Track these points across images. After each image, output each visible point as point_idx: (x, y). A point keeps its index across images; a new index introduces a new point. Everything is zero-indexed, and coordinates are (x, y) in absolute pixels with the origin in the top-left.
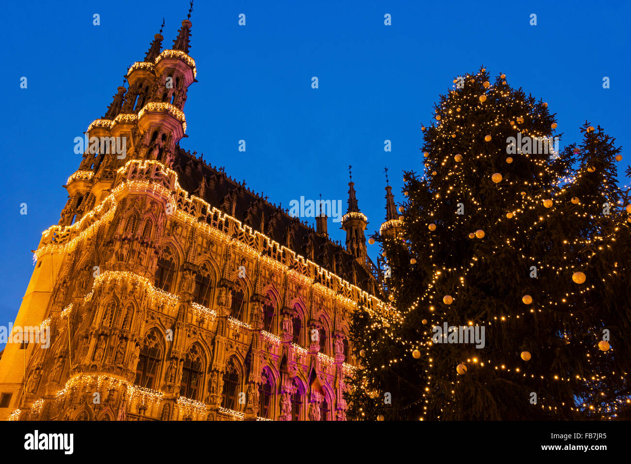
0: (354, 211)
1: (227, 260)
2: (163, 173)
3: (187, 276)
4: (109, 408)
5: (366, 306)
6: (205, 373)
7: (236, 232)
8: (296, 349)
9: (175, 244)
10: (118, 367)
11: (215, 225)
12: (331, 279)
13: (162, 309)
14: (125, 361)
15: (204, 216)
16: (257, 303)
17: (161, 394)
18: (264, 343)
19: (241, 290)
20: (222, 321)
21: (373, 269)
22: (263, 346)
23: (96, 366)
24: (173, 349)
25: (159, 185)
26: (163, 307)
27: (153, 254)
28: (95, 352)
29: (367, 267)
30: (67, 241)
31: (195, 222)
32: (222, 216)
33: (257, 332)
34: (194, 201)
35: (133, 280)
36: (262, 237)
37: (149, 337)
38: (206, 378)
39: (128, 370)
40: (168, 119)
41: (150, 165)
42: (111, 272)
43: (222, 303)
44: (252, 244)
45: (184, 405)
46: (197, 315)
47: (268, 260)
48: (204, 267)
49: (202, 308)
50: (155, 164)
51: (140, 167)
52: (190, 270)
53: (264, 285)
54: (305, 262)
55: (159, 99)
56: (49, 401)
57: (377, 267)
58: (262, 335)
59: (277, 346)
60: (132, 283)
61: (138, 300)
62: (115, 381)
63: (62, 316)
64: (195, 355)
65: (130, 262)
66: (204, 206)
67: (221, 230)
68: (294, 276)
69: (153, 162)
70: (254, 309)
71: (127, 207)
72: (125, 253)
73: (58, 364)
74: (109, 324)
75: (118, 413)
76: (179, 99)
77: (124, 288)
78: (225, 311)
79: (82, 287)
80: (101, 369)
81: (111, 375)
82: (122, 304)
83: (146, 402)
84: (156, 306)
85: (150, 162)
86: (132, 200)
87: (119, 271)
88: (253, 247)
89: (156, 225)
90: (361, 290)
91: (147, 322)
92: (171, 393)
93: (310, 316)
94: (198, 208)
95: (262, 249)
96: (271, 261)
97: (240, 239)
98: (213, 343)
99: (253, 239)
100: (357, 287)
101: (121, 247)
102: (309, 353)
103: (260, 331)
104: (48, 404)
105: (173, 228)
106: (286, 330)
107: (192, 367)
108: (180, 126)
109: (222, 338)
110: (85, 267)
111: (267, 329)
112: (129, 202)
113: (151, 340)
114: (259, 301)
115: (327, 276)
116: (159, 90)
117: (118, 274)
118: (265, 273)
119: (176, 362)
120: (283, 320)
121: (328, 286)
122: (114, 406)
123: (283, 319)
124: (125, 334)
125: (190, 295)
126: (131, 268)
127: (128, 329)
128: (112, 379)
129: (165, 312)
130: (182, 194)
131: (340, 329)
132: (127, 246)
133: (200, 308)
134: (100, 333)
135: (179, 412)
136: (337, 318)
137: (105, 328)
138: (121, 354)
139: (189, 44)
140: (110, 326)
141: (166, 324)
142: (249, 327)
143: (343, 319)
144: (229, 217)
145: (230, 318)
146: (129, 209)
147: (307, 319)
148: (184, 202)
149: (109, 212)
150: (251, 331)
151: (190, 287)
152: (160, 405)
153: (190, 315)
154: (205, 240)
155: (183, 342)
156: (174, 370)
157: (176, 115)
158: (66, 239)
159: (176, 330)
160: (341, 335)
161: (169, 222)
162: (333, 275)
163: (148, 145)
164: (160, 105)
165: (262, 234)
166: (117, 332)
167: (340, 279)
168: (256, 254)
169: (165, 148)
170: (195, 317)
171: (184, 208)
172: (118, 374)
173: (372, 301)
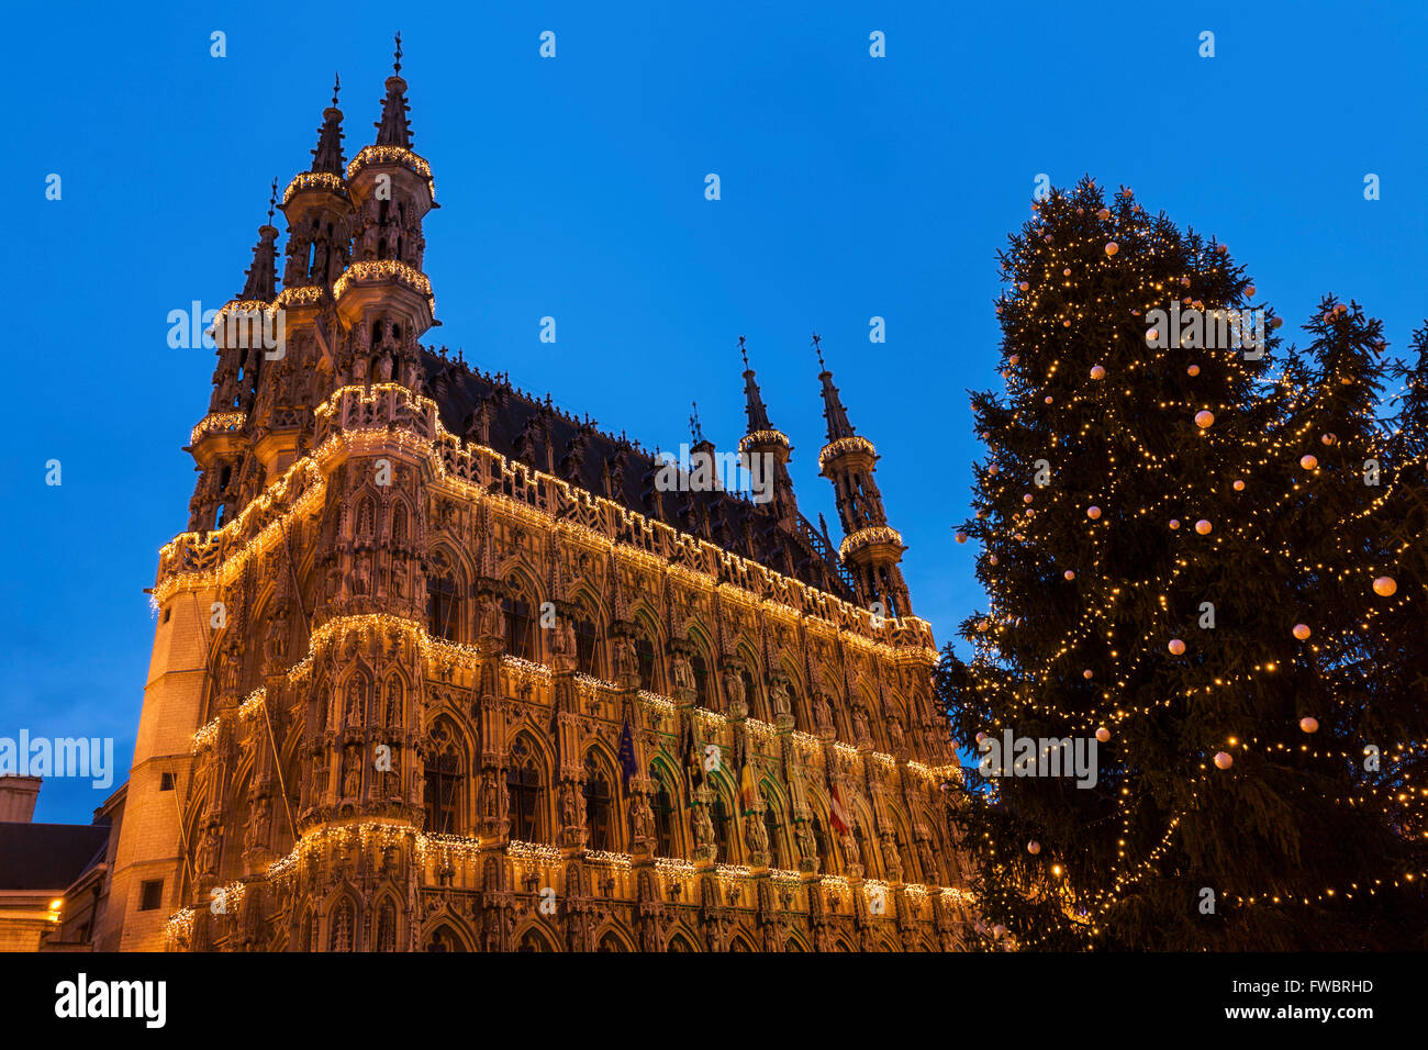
0: (761, 429)
1: (553, 564)
2: (411, 406)
3: (486, 606)
4: (389, 883)
5: (817, 615)
6: (548, 787)
7: (562, 504)
8: (705, 717)
9: (451, 544)
10: (394, 803)
11: (520, 496)
12: (748, 572)
13: (450, 676)
14: (403, 789)
15: (498, 481)
16: (622, 639)
17: (475, 841)
18: (645, 714)
19: (587, 616)
20: (563, 684)
21: (813, 539)
22: (645, 720)
23: (350, 806)
24: (484, 751)
25: (408, 432)
26: (451, 672)
27: (419, 572)
28: (343, 780)
29: (801, 536)
30: (218, 561)
31: (483, 495)
32: (531, 476)
33: (630, 696)
34: (475, 454)
35: (390, 628)
36: (610, 507)
37: (434, 733)
38: (552, 797)
39: (412, 805)
40: (399, 295)
41: (383, 393)
42: (344, 619)
43: (559, 649)
44: (595, 523)
45: (520, 856)
46: (516, 679)
47: (627, 551)
48: (513, 582)
49: (523, 663)
50: (394, 390)
51: (363, 400)
52: (490, 593)
53: (629, 602)
54: (697, 546)
55: (372, 254)
56: (254, 885)
57: (822, 534)
58: (640, 699)
59: (669, 716)
60: (390, 635)
61: (406, 667)
62: (392, 829)
63: (242, 714)
64: (524, 757)
65: (379, 595)
66: (495, 460)
67: (534, 504)
68: (679, 576)
69: (388, 387)
70: (619, 651)
71: (352, 484)
72: (365, 577)
73: (259, 811)
74: (360, 722)
75: (407, 890)
76: (413, 248)
77: (377, 646)
78: (567, 662)
79: (279, 654)
80: (361, 812)
81: (383, 820)
82: (380, 678)
83: (450, 861)
84: (437, 673)
85: (382, 388)
86: (358, 468)
87: (361, 614)
88: (598, 529)
89: (415, 514)
90: (804, 585)
91: (427, 706)
92: (495, 836)
93: (722, 650)
94: (483, 466)
95: (614, 530)
96: (636, 553)
97: (571, 518)
98: (554, 728)
99: (594, 513)
100: (797, 581)
101: (355, 566)
102: (728, 721)
103: (635, 691)
104: (253, 892)
105: (444, 512)
106: (681, 683)
107: (521, 781)
108: (424, 304)
109: (570, 715)
110: (278, 613)
111: (646, 686)
112: (352, 474)
113: (439, 740)
114: (625, 635)
115: (739, 567)
116: (368, 233)
117: (360, 620)
118: (627, 577)
119: (492, 777)
120: (673, 666)
121: (744, 586)
122: (398, 878)
123: (672, 663)
124: (395, 737)
125: (498, 640)
126: (383, 606)
127: (399, 726)
128: (385, 826)
129: (457, 681)
130: (449, 444)
131: (778, 667)
132: (365, 562)
133: (519, 664)
134: (346, 741)
135: (512, 872)
136: (769, 647)
137: (354, 730)
138: (395, 776)
139: (409, 128)
140: (362, 725)
141: (462, 706)
142: (614, 687)
143: (780, 647)
144: (545, 476)
145: (578, 676)
146: (356, 488)
147: (715, 655)
148: (457, 458)
149: (307, 495)
150: (619, 693)
151: (495, 626)
152: (478, 863)
153: (502, 680)
154: (506, 529)
155: (501, 734)
156: (492, 792)
157: (413, 284)
158: (215, 558)
159: (484, 714)
160: (782, 678)
161: (433, 502)
162: (750, 562)
163: (368, 351)
164: (379, 267)
165: (610, 502)
166: (379, 734)
167: (764, 569)
168: (603, 542)
169: (404, 353)
170: (512, 684)
171: (457, 470)
172: (393, 816)
173: (827, 605)
